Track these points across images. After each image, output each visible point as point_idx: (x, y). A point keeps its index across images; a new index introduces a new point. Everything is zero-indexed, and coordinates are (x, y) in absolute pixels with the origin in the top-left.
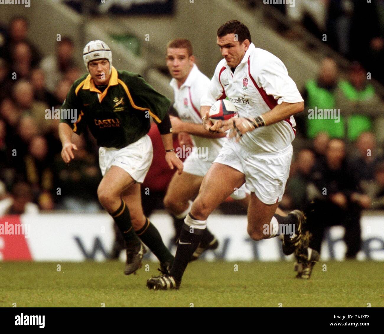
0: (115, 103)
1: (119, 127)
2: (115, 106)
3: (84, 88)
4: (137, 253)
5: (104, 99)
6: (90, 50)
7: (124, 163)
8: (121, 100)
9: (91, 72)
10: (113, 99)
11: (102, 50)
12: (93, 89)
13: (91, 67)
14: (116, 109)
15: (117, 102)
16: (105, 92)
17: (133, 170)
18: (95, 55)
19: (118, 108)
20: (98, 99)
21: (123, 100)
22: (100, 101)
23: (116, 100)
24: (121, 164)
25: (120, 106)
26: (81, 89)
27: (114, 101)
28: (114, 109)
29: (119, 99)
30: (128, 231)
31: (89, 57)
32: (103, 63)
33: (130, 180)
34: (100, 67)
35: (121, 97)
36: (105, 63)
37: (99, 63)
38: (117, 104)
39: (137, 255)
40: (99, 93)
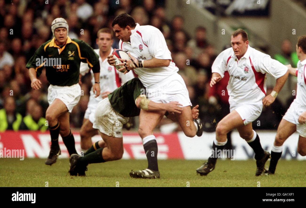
0: (69, 55)
1: (67, 72)
2: (69, 56)
3: (50, 46)
4: (56, 154)
5: (62, 52)
6: (56, 22)
7: (63, 98)
8: (73, 53)
9: (56, 36)
10: (68, 52)
11: (64, 22)
12: (55, 46)
13: (56, 32)
14: (70, 58)
15: (70, 54)
16: (64, 48)
17: (68, 103)
18: (60, 25)
19: (71, 58)
20: (58, 52)
21: (74, 53)
22: (60, 53)
23: (70, 53)
24: (62, 98)
25: (72, 56)
26: (48, 47)
27: (69, 53)
28: (69, 58)
29: (72, 52)
30: (56, 140)
31: (56, 26)
32: (63, 30)
33: (66, 110)
34: (62, 32)
35: (73, 51)
36: (65, 30)
37: (61, 30)
38: (70, 55)
39: (56, 156)
40: (59, 49)
